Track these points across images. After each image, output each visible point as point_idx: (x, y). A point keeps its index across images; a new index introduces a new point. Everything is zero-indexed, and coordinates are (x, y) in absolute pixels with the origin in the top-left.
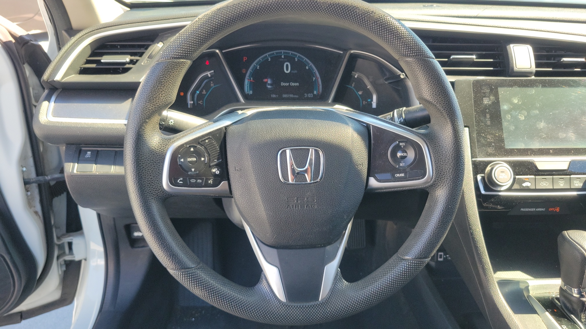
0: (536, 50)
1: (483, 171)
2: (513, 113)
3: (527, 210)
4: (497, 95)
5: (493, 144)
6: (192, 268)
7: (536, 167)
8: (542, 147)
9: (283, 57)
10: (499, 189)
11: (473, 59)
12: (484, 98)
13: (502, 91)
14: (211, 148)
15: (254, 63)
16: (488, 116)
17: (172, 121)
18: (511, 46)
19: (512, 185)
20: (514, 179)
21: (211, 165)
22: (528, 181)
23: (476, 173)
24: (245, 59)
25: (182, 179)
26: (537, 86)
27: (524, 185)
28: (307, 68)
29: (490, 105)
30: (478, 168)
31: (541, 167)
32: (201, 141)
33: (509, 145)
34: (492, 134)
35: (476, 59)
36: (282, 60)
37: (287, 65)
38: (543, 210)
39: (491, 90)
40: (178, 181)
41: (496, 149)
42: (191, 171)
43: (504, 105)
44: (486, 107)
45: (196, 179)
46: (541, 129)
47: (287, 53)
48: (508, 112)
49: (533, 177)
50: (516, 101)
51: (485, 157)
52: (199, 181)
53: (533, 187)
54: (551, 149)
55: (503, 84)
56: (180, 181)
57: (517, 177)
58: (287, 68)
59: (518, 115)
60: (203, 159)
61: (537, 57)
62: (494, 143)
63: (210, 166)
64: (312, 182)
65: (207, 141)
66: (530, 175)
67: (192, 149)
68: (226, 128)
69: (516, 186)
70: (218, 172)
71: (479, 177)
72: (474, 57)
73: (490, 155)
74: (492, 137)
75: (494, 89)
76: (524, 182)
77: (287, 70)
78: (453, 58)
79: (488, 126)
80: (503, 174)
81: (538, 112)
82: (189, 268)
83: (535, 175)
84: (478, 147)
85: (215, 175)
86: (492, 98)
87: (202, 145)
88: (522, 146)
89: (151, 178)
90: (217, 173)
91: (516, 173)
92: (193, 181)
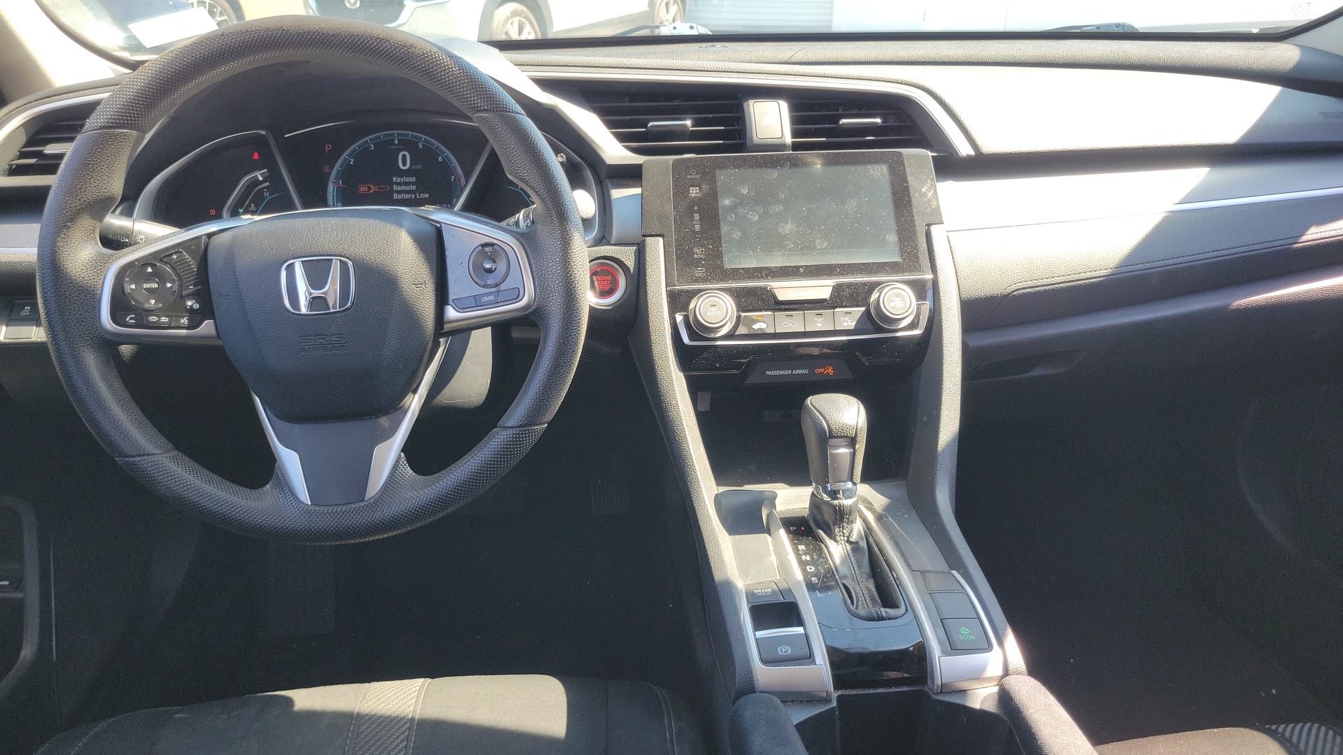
0: (794, 108)
1: (685, 308)
2: (741, 211)
3: (777, 373)
4: (712, 181)
5: (703, 262)
6: (152, 454)
7: (775, 297)
8: (787, 264)
9: (396, 142)
10: (712, 336)
11: (685, 126)
12: (691, 188)
13: (722, 176)
14: (183, 268)
15: (345, 155)
16: (697, 217)
17: (142, 236)
18: (751, 102)
19: (736, 327)
20: (739, 317)
21: (184, 293)
22: (763, 322)
23: (673, 309)
24: (328, 148)
25: (133, 316)
26: (782, 166)
27: (756, 327)
28: (440, 159)
29: (700, 199)
30: (678, 301)
31: (783, 295)
32: (164, 257)
33: (730, 263)
34: (702, 245)
35: (693, 126)
36: (396, 147)
37: (404, 156)
38: (804, 372)
39: (704, 174)
40: (128, 319)
41: (707, 270)
42: (150, 303)
43: (724, 198)
44: (694, 202)
45: (159, 317)
46: (785, 235)
47: (403, 135)
48: (732, 209)
49: (770, 313)
50: (745, 191)
51: (689, 283)
52: (164, 319)
53: (772, 331)
54: (802, 267)
55: (723, 165)
56: (131, 319)
57: (743, 314)
58: (404, 161)
59: (748, 214)
60: (169, 285)
61: (795, 121)
62: (704, 260)
63: (182, 297)
64: (338, 309)
65: (175, 257)
66: (766, 310)
67: (150, 270)
68: (210, 235)
69: (742, 330)
70: (197, 306)
71: (679, 318)
72: (688, 123)
73: (697, 281)
74: (702, 251)
75: (707, 175)
76: (756, 321)
77: (404, 164)
78: (652, 126)
79: (697, 233)
80: (714, 309)
81: (782, 208)
82: (148, 455)
83: (774, 310)
84: (677, 269)
85: (192, 311)
86: (705, 187)
87: (166, 263)
88: (751, 263)
89: (81, 315)
90: (194, 307)
91: (741, 308)
92: (153, 319)
